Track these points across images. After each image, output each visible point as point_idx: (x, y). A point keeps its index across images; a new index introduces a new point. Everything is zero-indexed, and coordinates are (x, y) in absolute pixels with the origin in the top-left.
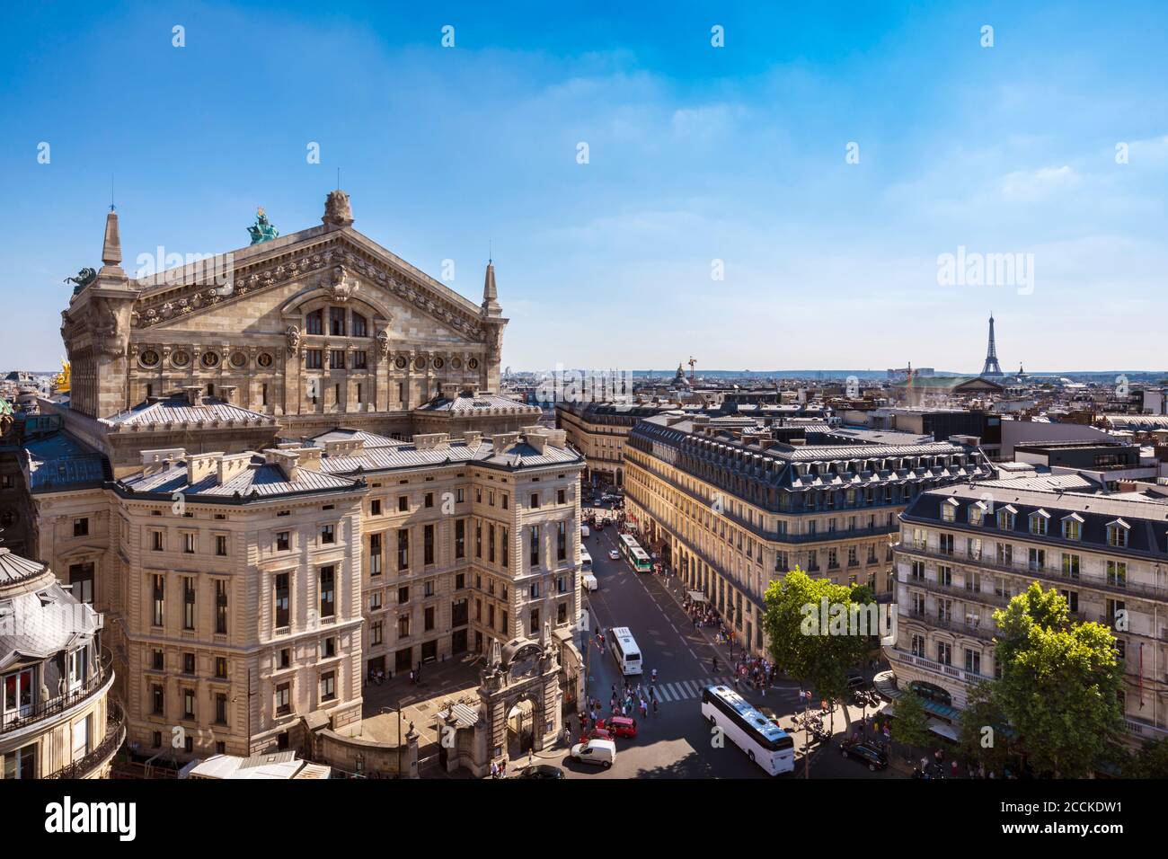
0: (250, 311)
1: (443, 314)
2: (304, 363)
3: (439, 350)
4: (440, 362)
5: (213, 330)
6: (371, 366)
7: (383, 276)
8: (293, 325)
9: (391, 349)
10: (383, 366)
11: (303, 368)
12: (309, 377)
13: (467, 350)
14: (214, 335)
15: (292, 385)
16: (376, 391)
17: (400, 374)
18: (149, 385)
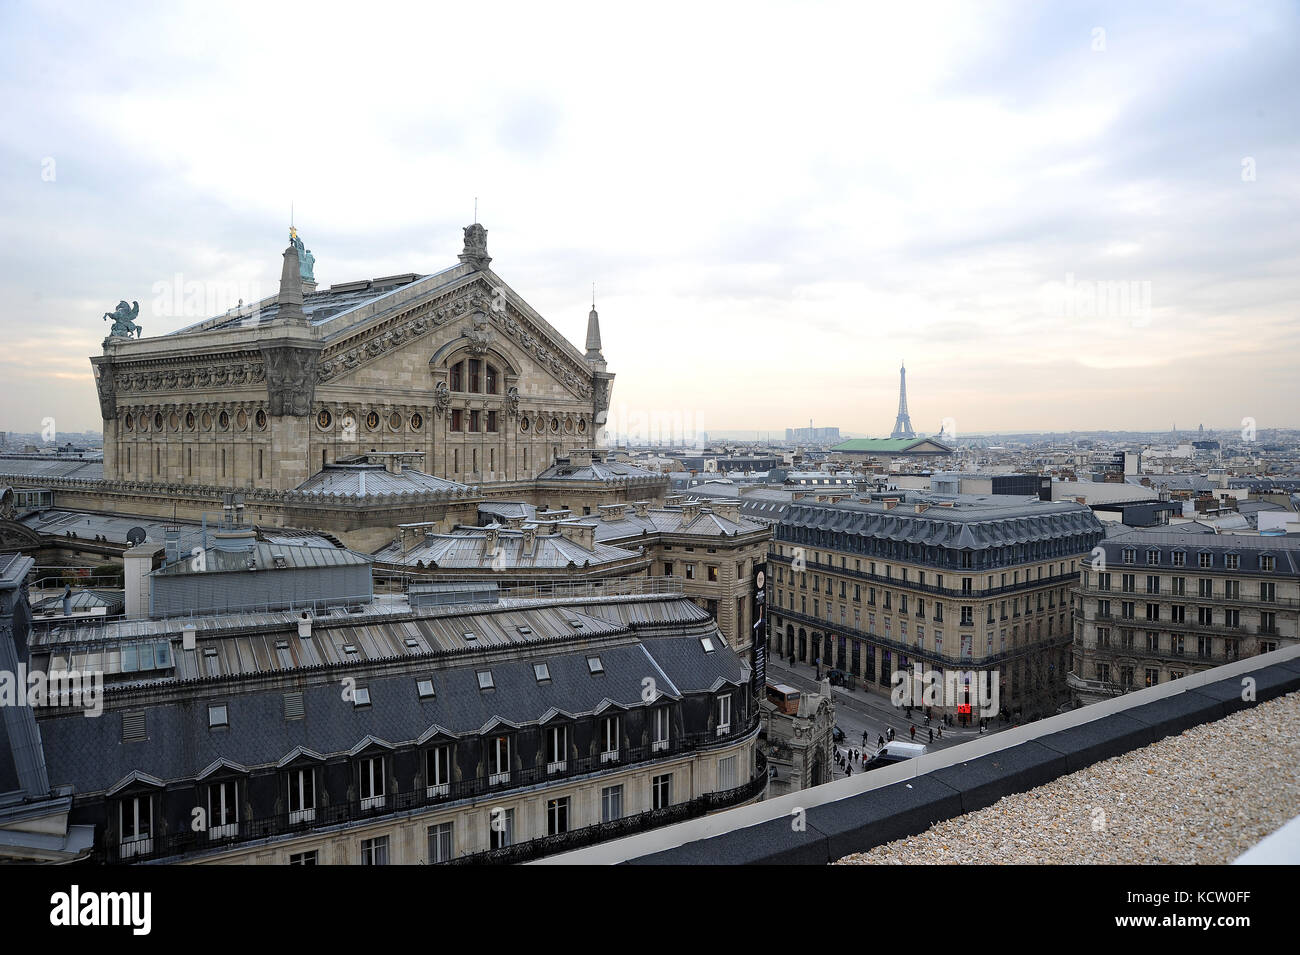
0: (405, 364)
1: (560, 367)
2: (448, 425)
3: (556, 410)
4: (556, 422)
5: (375, 386)
6: (502, 428)
8: (442, 380)
9: (520, 408)
10: (512, 429)
11: (448, 431)
12: (454, 440)
13: (579, 409)
14: (378, 391)
15: (440, 451)
16: (506, 458)
17: (525, 438)
18: (324, 451)
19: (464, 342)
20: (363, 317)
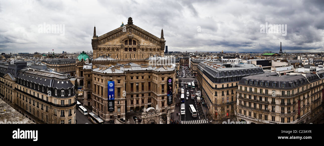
0: (115, 41)
1: (151, 40)
2: (124, 50)
3: (151, 47)
4: (151, 50)
6: (137, 51)
7: (139, 33)
8: (122, 43)
9: (141, 47)
10: (139, 51)
11: (124, 51)
12: (125, 53)
13: (156, 47)
14: (109, 45)
15: (122, 54)
16: (138, 56)
17: (143, 52)
18: (100, 54)
19: (127, 37)
20: (106, 35)
